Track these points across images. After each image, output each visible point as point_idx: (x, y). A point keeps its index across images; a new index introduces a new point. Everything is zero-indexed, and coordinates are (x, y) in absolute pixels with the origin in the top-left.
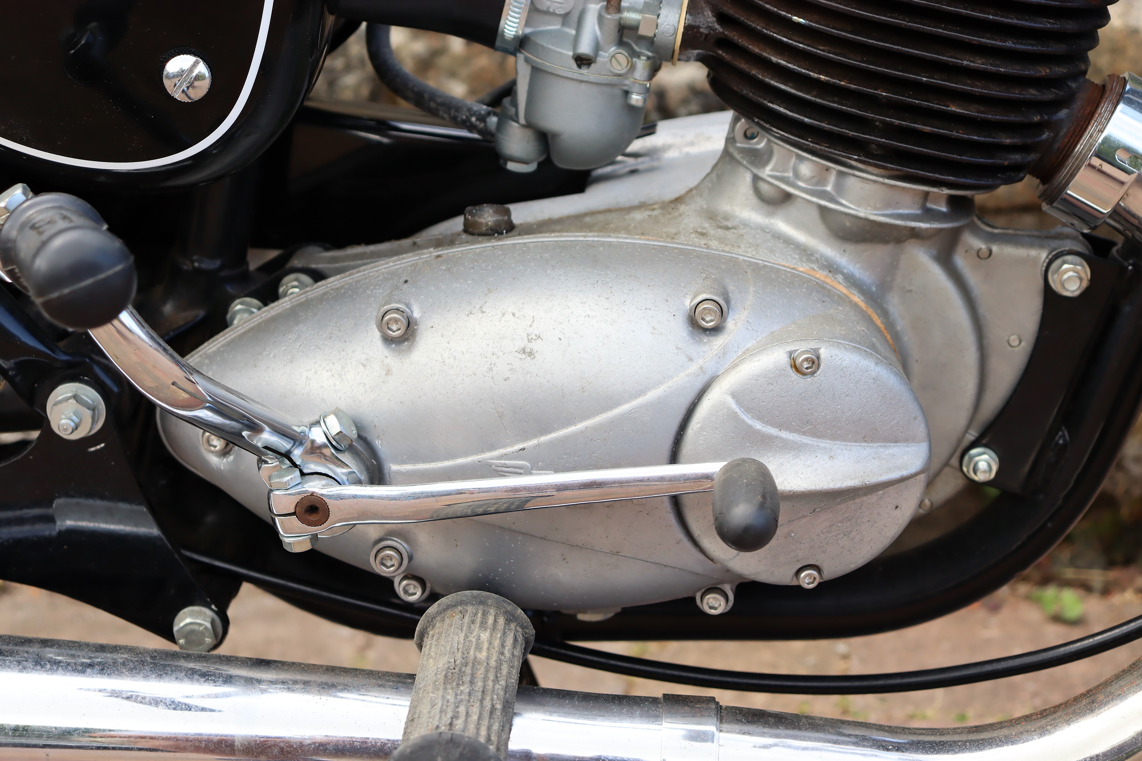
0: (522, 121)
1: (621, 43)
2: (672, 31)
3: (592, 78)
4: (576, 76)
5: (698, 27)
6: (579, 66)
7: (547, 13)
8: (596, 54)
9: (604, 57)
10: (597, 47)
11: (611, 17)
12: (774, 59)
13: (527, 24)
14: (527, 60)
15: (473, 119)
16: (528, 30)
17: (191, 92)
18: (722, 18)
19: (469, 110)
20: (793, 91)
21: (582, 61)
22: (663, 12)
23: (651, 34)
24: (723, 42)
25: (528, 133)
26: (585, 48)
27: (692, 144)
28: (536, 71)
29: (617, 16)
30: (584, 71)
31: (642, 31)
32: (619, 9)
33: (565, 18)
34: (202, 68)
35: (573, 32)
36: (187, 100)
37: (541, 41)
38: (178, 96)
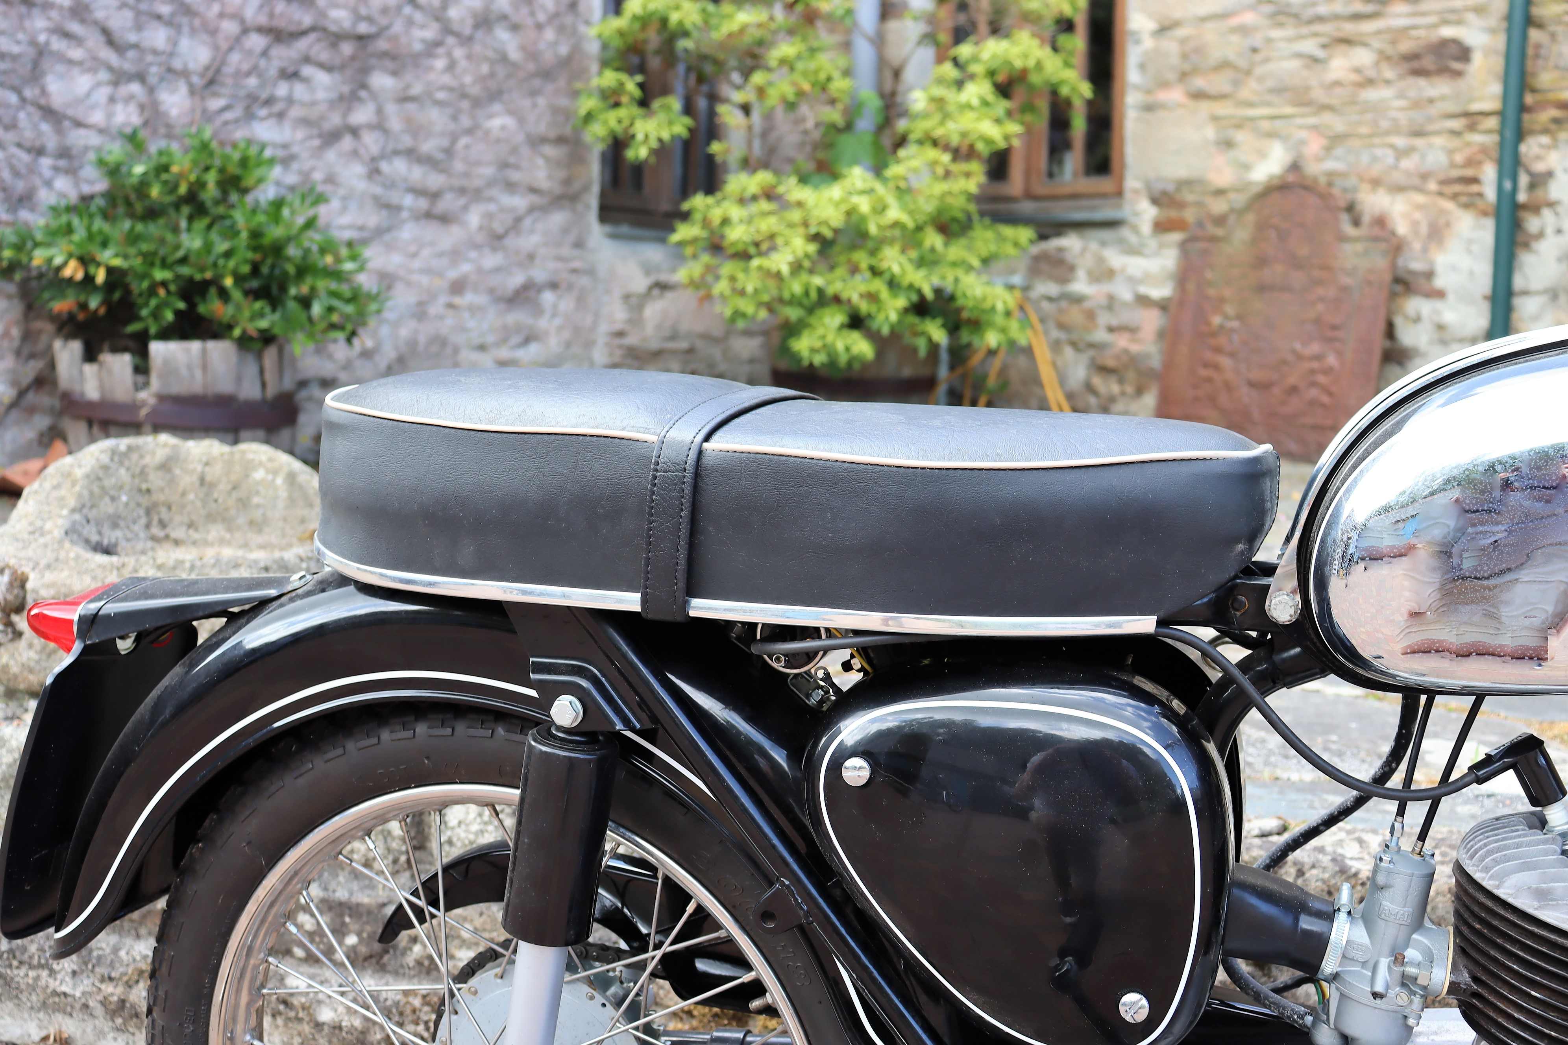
0: (1332, 1026)
1: (1403, 985)
2: (1440, 984)
3: (1383, 1007)
4: (1372, 1004)
5: (1459, 984)
6: (1375, 998)
7: (1353, 959)
8: (1387, 992)
9: (1391, 993)
10: (1387, 987)
11: (1398, 969)
12: (1516, 1015)
13: (1339, 966)
14: (1337, 988)
15: (1296, 1017)
16: (1339, 969)
17: (1135, 1016)
18: (1475, 979)
19: (1292, 1010)
20: (1531, 1038)
21: (1376, 995)
22: (1435, 971)
23: (1426, 984)
24: (1476, 995)
25: (1335, 1033)
26: (1379, 988)
27: (1436, 1033)
28: (1343, 996)
29: (1402, 969)
30: (1378, 1001)
31: (1419, 981)
32: (1403, 964)
33: (1364, 964)
34: (1144, 1002)
35: (1370, 974)
36: (1133, 1022)
37: (1348, 978)
38: (1128, 1018)
